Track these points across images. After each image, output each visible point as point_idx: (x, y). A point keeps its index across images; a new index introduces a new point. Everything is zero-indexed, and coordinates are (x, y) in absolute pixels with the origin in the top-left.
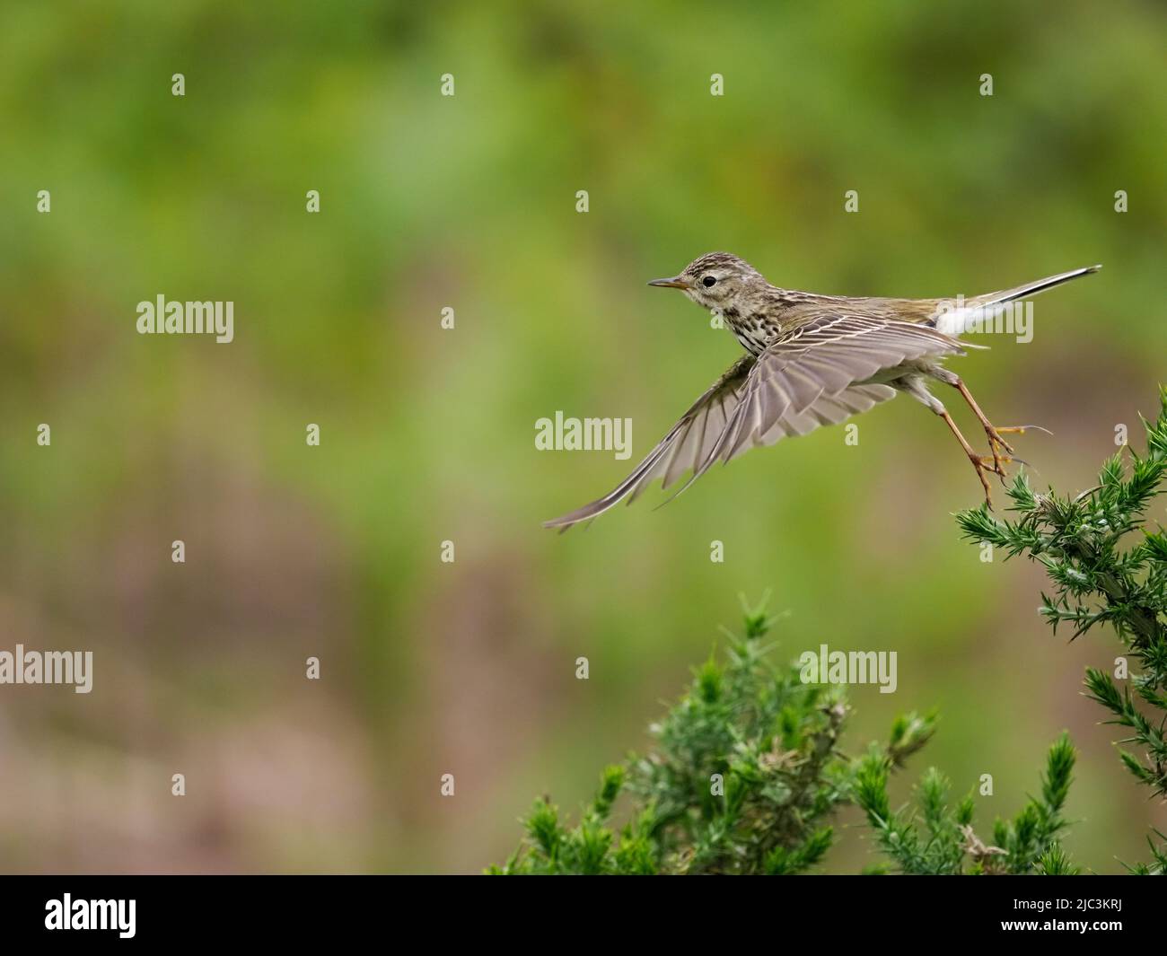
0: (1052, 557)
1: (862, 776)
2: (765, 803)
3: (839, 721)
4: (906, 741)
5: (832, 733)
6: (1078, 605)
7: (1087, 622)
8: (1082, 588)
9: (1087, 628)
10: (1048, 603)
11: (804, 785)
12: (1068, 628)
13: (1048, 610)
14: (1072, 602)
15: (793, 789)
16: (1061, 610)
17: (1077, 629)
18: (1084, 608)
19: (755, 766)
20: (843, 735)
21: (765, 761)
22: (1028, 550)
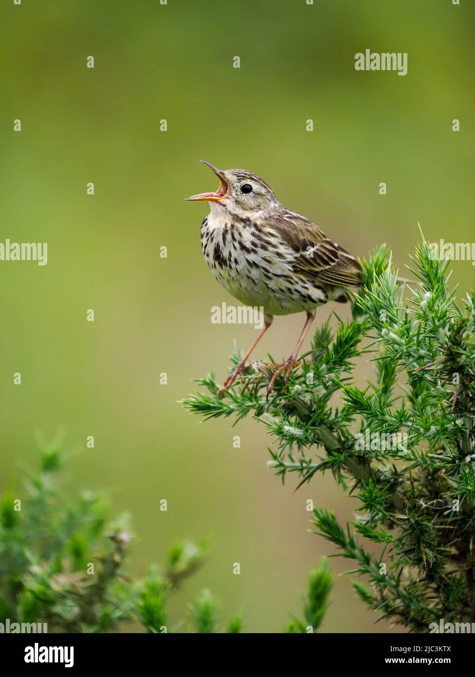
0: (274, 416)
1: (143, 596)
2: (56, 619)
3: (124, 547)
4: (182, 566)
5: (117, 558)
6: (301, 458)
7: (311, 471)
8: (301, 442)
9: (311, 475)
10: (275, 458)
11: (90, 603)
12: (294, 478)
13: (276, 463)
14: (297, 455)
15: (81, 607)
16: (287, 463)
17: (302, 479)
18: (307, 459)
19: (48, 586)
20: (128, 560)
21: (57, 582)
22: (253, 412)
